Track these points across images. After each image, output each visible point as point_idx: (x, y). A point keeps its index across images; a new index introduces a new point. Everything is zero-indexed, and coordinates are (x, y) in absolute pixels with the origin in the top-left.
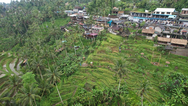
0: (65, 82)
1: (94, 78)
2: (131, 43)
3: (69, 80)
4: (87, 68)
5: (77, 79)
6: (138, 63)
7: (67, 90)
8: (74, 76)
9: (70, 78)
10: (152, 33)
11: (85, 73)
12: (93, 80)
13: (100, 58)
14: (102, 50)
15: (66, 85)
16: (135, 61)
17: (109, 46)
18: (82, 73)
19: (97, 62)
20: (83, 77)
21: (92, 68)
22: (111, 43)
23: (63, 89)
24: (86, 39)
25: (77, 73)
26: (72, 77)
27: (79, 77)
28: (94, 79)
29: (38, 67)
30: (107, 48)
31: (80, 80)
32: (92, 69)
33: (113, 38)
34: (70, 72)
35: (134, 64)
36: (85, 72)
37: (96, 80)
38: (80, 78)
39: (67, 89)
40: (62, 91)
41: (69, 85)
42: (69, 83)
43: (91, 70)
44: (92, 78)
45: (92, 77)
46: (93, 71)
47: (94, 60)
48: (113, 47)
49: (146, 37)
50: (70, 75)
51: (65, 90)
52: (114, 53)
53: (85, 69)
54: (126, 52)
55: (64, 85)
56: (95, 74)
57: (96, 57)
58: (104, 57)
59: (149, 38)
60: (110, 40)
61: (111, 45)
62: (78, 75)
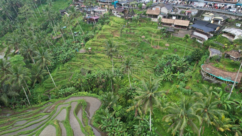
0: (61, 69)
1: (92, 64)
2: (134, 26)
3: (65, 67)
4: (85, 54)
5: (74, 66)
6: (139, 47)
7: (62, 77)
8: (70, 62)
9: (66, 64)
10: (157, 14)
11: (82, 60)
12: (90, 65)
13: (99, 44)
14: (103, 35)
15: (61, 72)
16: (136, 45)
17: (111, 29)
18: (79, 60)
19: (95, 48)
20: (79, 63)
21: (90, 53)
22: (112, 26)
23: (58, 76)
24: (87, 23)
25: (73, 59)
26: (68, 64)
27: (75, 64)
28: (91, 65)
29: (29, 52)
30: (108, 33)
31: (76, 66)
32: (90, 55)
33: (115, 21)
34: (65, 58)
35: (134, 48)
36: (83, 58)
37: (93, 66)
38: (76, 65)
39: (63, 75)
41: (64, 71)
42: (64, 70)
43: (88, 55)
44: (89, 64)
45: (89, 63)
46: (91, 57)
47: (93, 45)
48: (115, 31)
49: (151, 19)
50: (66, 61)
51: (60, 77)
52: (115, 37)
53: (82, 56)
54: (128, 36)
55: (59, 72)
56: (92, 59)
57: (96, 42)
58: (104, 42)
59: (154, 21)
60: (112, 23)
61: (112, 29)
62: (74, 61)
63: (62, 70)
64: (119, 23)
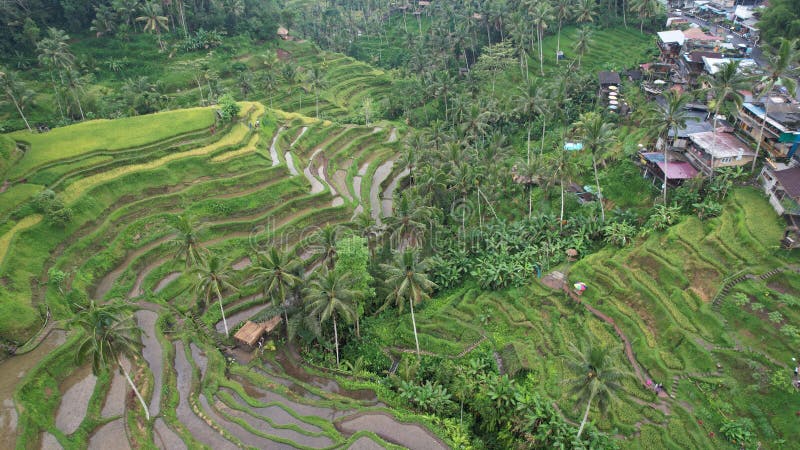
0: (463, 303)
1: (551, 345)
3: (477, 303)
4: (555, 295)
5: (500, 316)
6: (758, 396)
7: (454, 329)
8: (498, 299)
9: (485, 298)
11: (536, 311)
12: (543, 347)
13: (619, 285)
14: (652, 258)
15: (460, 314)
16: (753, 381)
17: (694, 254)
18: (526, 305)
19: (600, 292)
20: (520, 316)
21: (570, 304)
22: (710, 244)
23: (444, 320)
25: (512, 293)
26: (491, 299)
27: (507, 312)
28: (547, 346)
30: (675, 260)
31: (506, 322)
32: (566, 311)
36: (539, 307)
37: (550, 354)
38: (509, 318)
39: (457, 327)
40: (440, 324)
41: (467, 317)
42: (470, 312)
43: (560, 308)
44: (545, 340)
45: (547, 336)
46: (566, 317)
47: (599, 281)
48: (705, 269)
50: (491, 288)
51: (448, 326)
52: (692, 295)
53: (543, 297)
54: (745, 319)
55: (454, 311)
56: (562, 331)
57: (613, 273)
58: (637, 290)
60: (722, 227)
61: (700, 257)
62: (511, 301)
63: (465, 310)
64: (747, 245)
